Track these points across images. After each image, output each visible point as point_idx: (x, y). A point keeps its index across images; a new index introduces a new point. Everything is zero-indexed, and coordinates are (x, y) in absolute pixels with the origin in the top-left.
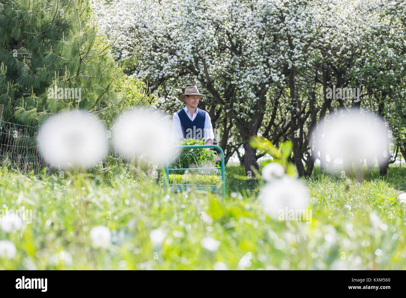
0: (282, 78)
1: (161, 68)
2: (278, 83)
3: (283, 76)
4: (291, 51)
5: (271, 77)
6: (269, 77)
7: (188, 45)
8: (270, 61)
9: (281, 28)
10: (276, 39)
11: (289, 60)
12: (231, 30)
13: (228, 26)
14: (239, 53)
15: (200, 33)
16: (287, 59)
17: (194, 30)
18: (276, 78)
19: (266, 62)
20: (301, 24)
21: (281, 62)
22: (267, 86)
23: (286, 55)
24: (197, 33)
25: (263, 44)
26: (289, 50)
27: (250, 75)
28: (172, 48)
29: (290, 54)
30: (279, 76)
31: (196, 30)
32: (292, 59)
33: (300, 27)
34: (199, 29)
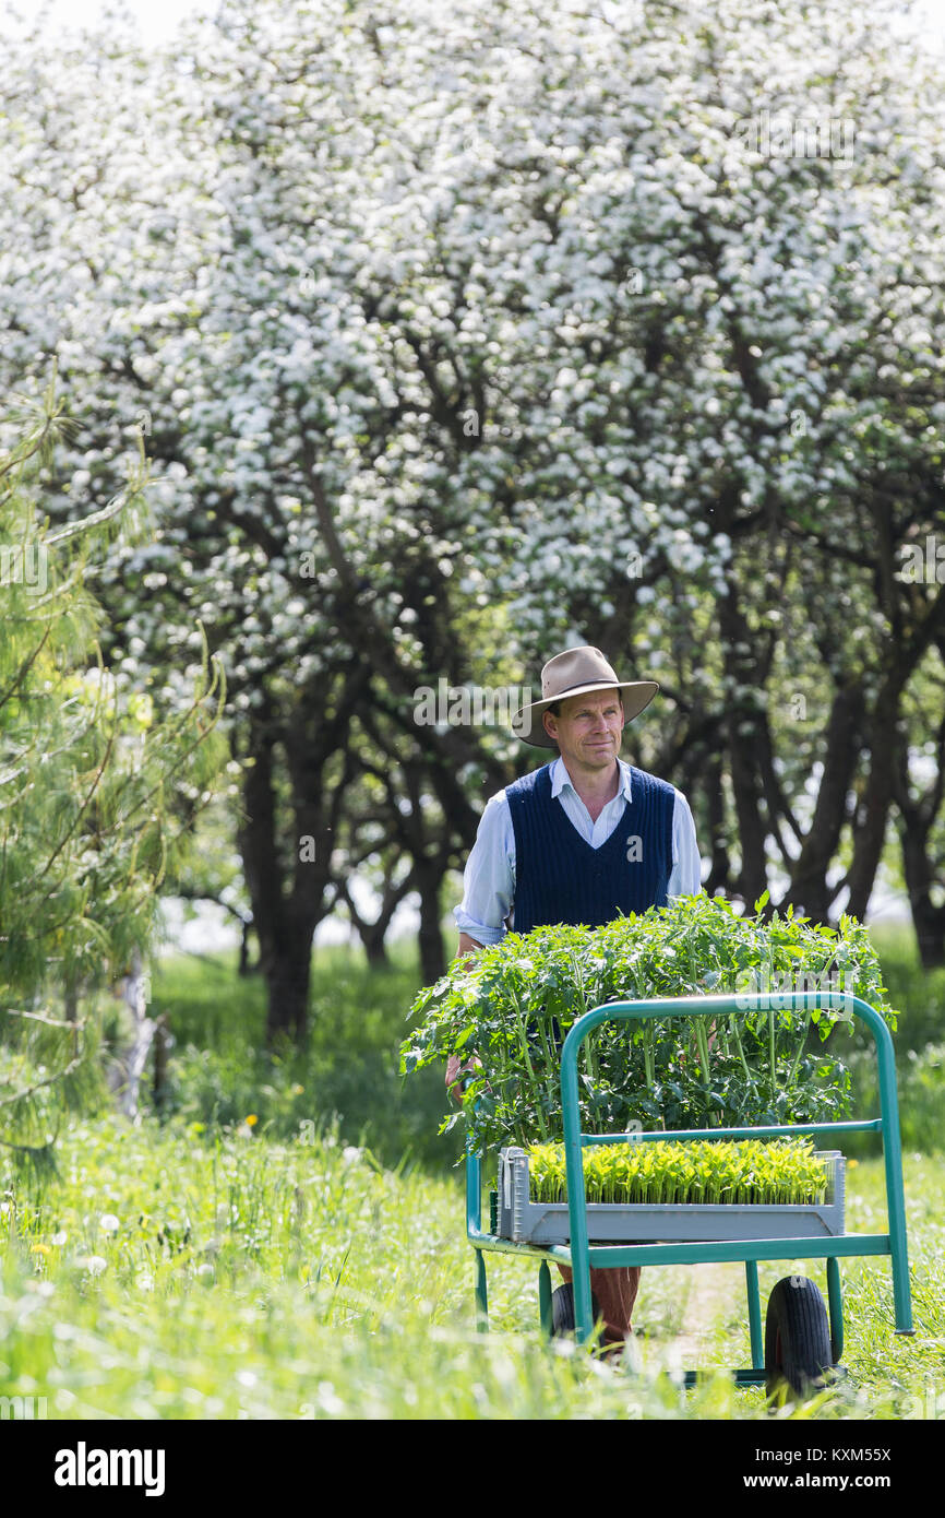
0: (714, 551)
2: (700, 580)
3: (721, 541)
4: (758, 414)
5: (662, 551)
6: (652, 552)
7: (250, 411)
8: (653, 471)
11: (748, 462)
12: (447, 326)
13: (428, 307)
15: (302, 348)
16: (740, 457)
17: (274, 333)
20: (809, 283)
21: (707, 473)
22: (645, 594)
23: (729, 436)
24: (289, 349)
25: (616, 387)
26: (745, 410)
27: (559, 544)
28: (160, 426)
29: (746, 431)
30: (703, 542)
31: (282, 333)
32: (764, 454)
33: (805, 294)
34: (298, 324)
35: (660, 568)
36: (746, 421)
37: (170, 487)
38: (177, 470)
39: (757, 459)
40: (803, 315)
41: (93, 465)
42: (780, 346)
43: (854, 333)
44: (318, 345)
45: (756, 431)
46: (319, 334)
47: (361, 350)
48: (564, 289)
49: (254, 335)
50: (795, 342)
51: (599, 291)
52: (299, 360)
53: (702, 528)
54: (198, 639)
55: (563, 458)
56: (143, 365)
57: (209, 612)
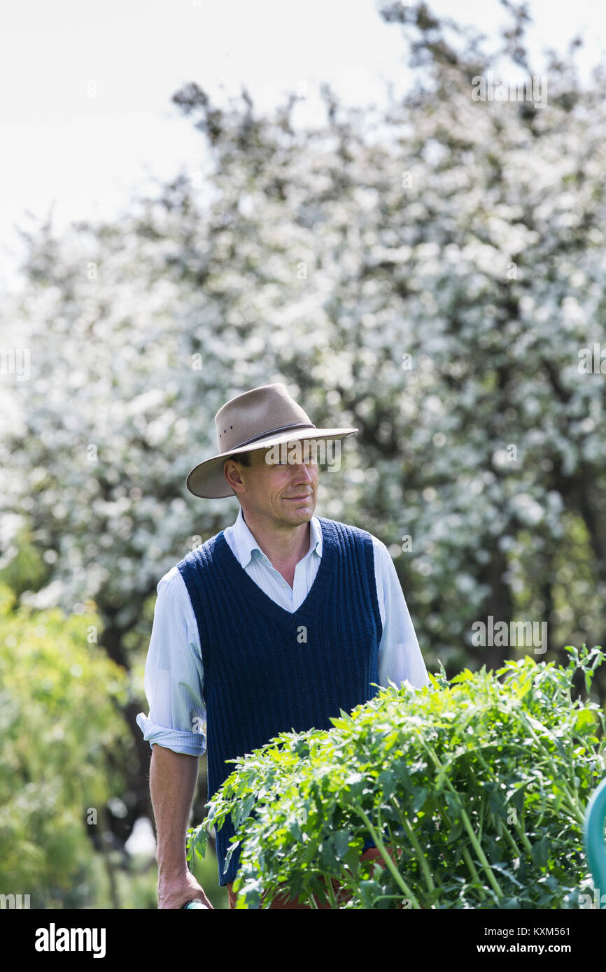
0: (550, 506)
1: (137, 555)
2: (541, 530)
3: (554, 498)
4: (566, 410)
5: (514, 512)
6: (508, 513)
9: (514, 339)
10: (505, 377)
14: (391, 450)
16: (556, 440)
18: (532, 512)
19: (488, 465)
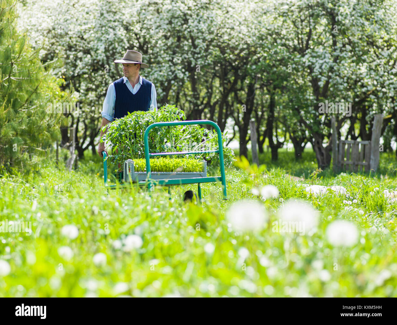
0: (185, 75)
1: (76, 66)
2: (182, 80)
3: (187, 73)
5: (176, 74)
6: (174, 74)
8: (175, 60)
9: (185, 30)
10: (180, 39)
11: (192, 59)
12: (139, 32)
14: (146, 52)
15: (112, 35)
20: (203, 27)
21: (185, 60)
22: (173, 82)
23: (189, 54)
24: (109, 35)
25: (169, 44)
26: (192, 49)
27: (158, 72)
28: (86, 48)
29: (193, 53)
30: (184, 73)
31: (108, 32)
32: (195, 57)
33: (202, 29)
34: (111, 30)
35: (176, 78)
36: (192, 52)
37: (88, 59)
38: (89, 56)
39: (194, 58)
40: (203, 33)
41: (74, 55)
42: (198, 38)
43: (212, 36)
44: (115, 34)
45: (194, 53)
46: (115, 32)
47: (122, 35)
48: (160, 26)
49: (103, 32)
50: (201, 37)
51: (165, 27)
52: (111, 37)
53: (183, 70)
54: (94, 87)
55: (159, 57)
56: (85, 37)
57: (97, 83)
